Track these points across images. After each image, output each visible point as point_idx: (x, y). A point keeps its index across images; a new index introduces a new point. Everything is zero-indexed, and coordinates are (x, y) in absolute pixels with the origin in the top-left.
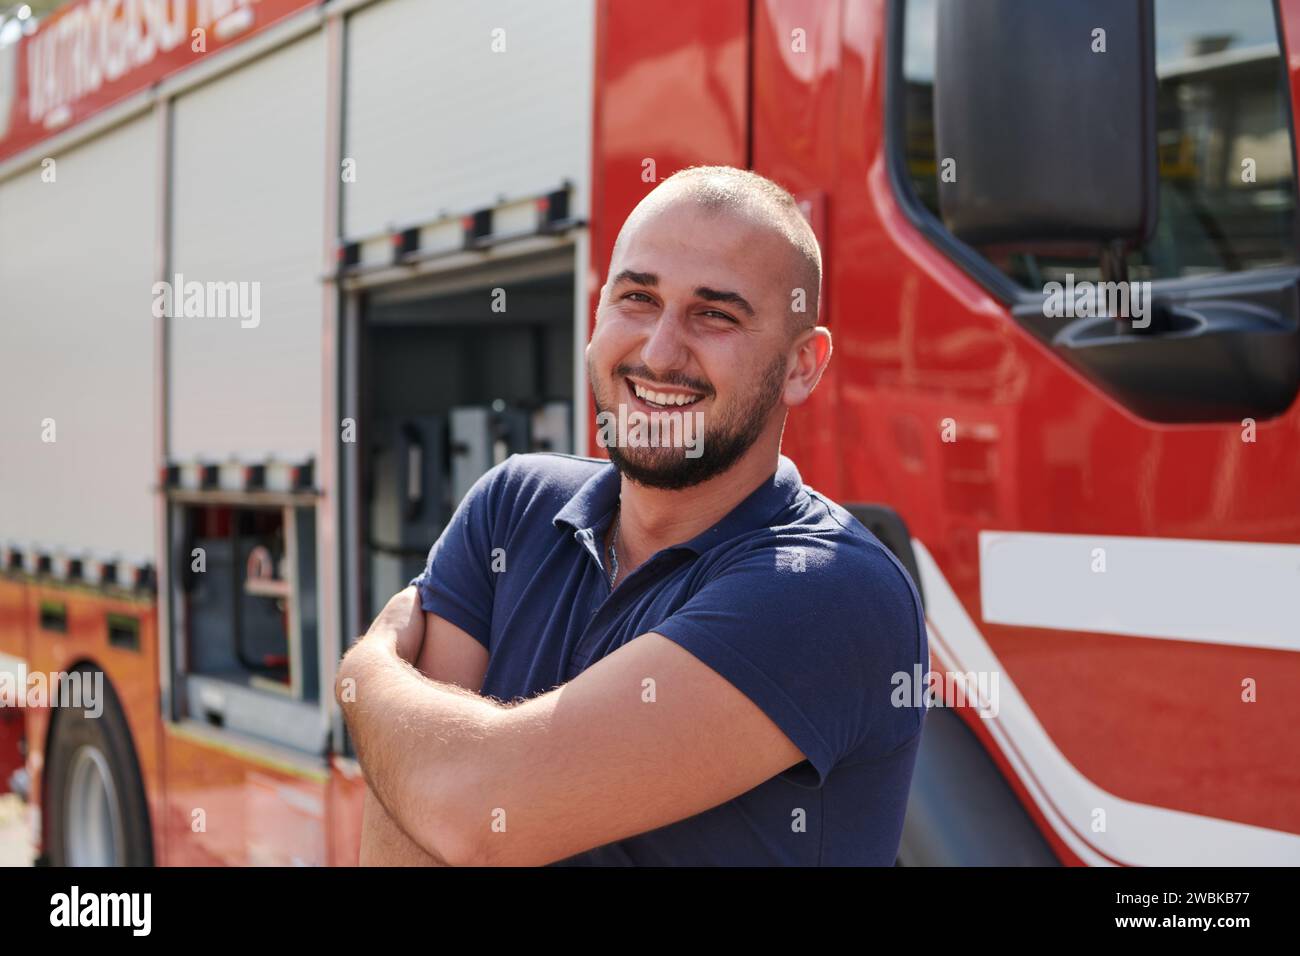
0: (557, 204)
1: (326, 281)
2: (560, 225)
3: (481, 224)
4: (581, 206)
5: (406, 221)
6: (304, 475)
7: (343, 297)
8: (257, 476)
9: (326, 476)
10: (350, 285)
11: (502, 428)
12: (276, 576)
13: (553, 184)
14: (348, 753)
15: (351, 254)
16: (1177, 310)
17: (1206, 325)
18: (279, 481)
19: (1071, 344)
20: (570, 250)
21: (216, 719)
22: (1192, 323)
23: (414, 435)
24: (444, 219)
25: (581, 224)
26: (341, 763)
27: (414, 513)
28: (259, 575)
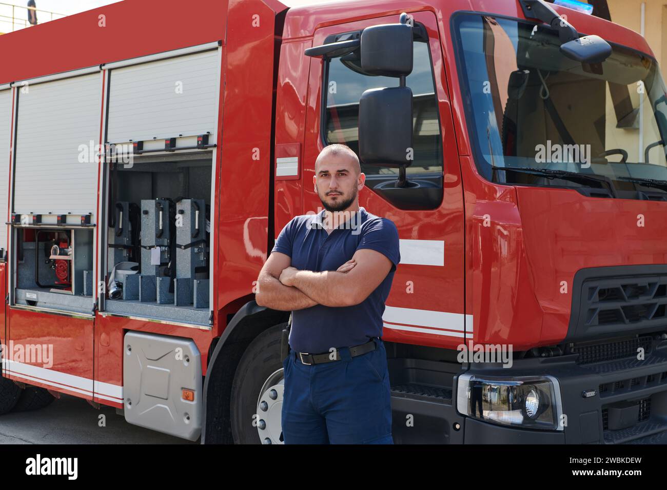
0: (205, 139)
2: (206, 145)
3: (172, 142)
4: (213, 140)
5: (137, 140)
8: (63, 218)
9: (97, 220)
11: (162, 206)
12: (63, 253)
13: (203, 132)
14: (102, 310)
16: (410, 181)
17: (419, 186)
18: (74, 220)
20: (211, 152)
21: (32, 303)
22: (416, 185)
23: (121, 208)
24: (156, 139)
25: (215, 146)
26: (100, 313)
27: (119, 234)
28: (55, 254)
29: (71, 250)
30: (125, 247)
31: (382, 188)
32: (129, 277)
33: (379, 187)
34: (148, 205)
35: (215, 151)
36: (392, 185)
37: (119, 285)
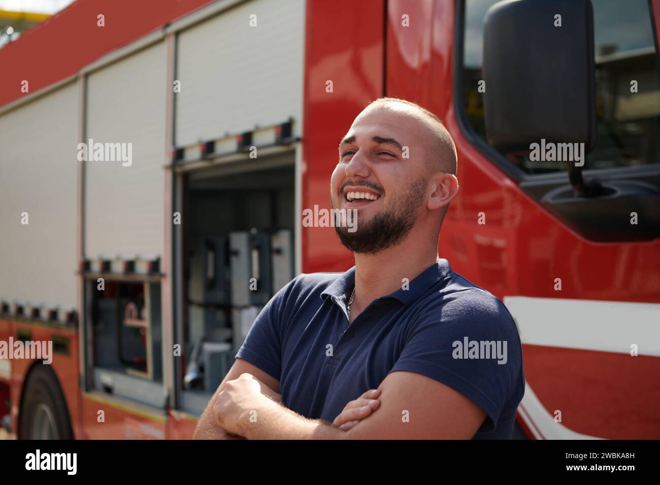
0: (286, 129)
1: (166, 168)
2: (287, 140)
3: (246, 139)
4: (298, 130)
5: (208, 137)
6: (155, 266)
7: (175, 176)
8: (130, 266)
9: (166, 267)
10: (179, 170)
11: (256, 242)
12: (140, 317)
13: (283, 119)
14: (178, 407)
15: (179, 154)
16: (605, 185)
17: (620, 193)
18: (142, 269)
19: (551, 202)
20: (293, 153)
21: (108, 390)
22: (612, 191)
23: (211, 246)
24: (227, 137)
25: (298, 140)
26: (174, 413)
27: (210, 285)
28: (131, 316)
29: (147, 312)
30: (218, 306)
31: (554, 198)
32: (214, 356)
33: (548, 198)
34: (239, 241)
35: (299, 149)
36: (569, 194)
37: (201, 369)
